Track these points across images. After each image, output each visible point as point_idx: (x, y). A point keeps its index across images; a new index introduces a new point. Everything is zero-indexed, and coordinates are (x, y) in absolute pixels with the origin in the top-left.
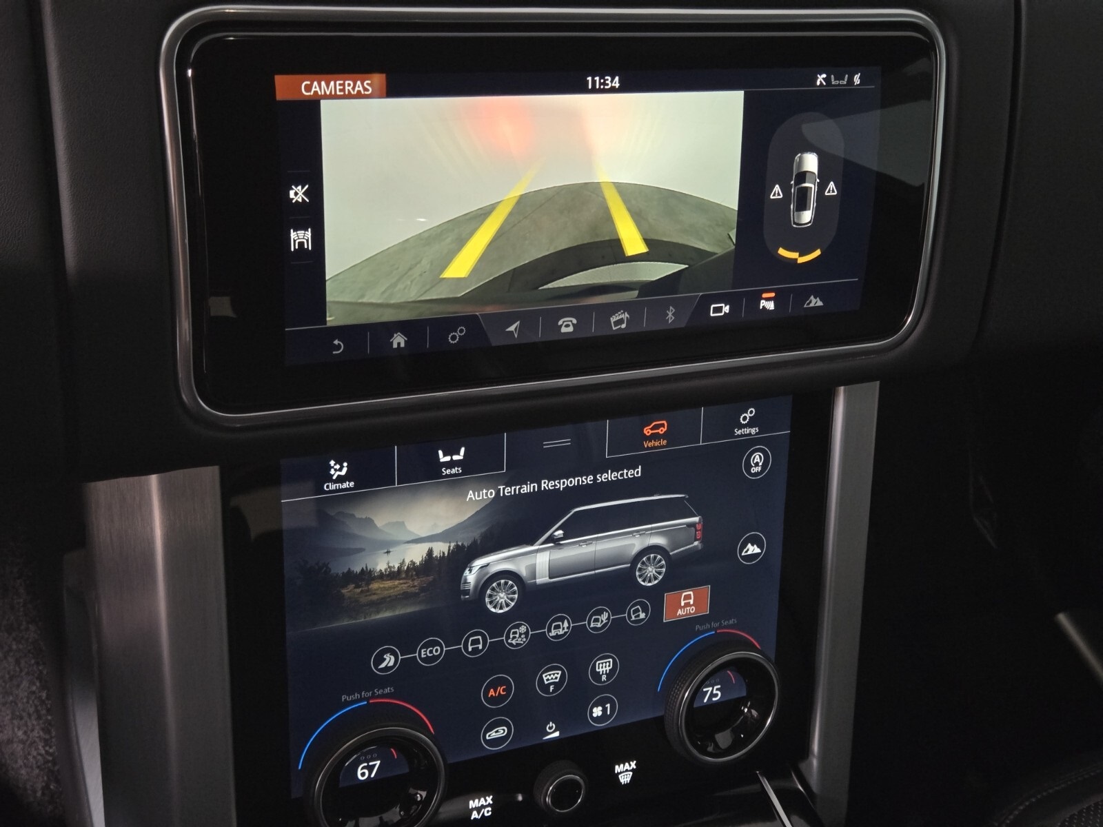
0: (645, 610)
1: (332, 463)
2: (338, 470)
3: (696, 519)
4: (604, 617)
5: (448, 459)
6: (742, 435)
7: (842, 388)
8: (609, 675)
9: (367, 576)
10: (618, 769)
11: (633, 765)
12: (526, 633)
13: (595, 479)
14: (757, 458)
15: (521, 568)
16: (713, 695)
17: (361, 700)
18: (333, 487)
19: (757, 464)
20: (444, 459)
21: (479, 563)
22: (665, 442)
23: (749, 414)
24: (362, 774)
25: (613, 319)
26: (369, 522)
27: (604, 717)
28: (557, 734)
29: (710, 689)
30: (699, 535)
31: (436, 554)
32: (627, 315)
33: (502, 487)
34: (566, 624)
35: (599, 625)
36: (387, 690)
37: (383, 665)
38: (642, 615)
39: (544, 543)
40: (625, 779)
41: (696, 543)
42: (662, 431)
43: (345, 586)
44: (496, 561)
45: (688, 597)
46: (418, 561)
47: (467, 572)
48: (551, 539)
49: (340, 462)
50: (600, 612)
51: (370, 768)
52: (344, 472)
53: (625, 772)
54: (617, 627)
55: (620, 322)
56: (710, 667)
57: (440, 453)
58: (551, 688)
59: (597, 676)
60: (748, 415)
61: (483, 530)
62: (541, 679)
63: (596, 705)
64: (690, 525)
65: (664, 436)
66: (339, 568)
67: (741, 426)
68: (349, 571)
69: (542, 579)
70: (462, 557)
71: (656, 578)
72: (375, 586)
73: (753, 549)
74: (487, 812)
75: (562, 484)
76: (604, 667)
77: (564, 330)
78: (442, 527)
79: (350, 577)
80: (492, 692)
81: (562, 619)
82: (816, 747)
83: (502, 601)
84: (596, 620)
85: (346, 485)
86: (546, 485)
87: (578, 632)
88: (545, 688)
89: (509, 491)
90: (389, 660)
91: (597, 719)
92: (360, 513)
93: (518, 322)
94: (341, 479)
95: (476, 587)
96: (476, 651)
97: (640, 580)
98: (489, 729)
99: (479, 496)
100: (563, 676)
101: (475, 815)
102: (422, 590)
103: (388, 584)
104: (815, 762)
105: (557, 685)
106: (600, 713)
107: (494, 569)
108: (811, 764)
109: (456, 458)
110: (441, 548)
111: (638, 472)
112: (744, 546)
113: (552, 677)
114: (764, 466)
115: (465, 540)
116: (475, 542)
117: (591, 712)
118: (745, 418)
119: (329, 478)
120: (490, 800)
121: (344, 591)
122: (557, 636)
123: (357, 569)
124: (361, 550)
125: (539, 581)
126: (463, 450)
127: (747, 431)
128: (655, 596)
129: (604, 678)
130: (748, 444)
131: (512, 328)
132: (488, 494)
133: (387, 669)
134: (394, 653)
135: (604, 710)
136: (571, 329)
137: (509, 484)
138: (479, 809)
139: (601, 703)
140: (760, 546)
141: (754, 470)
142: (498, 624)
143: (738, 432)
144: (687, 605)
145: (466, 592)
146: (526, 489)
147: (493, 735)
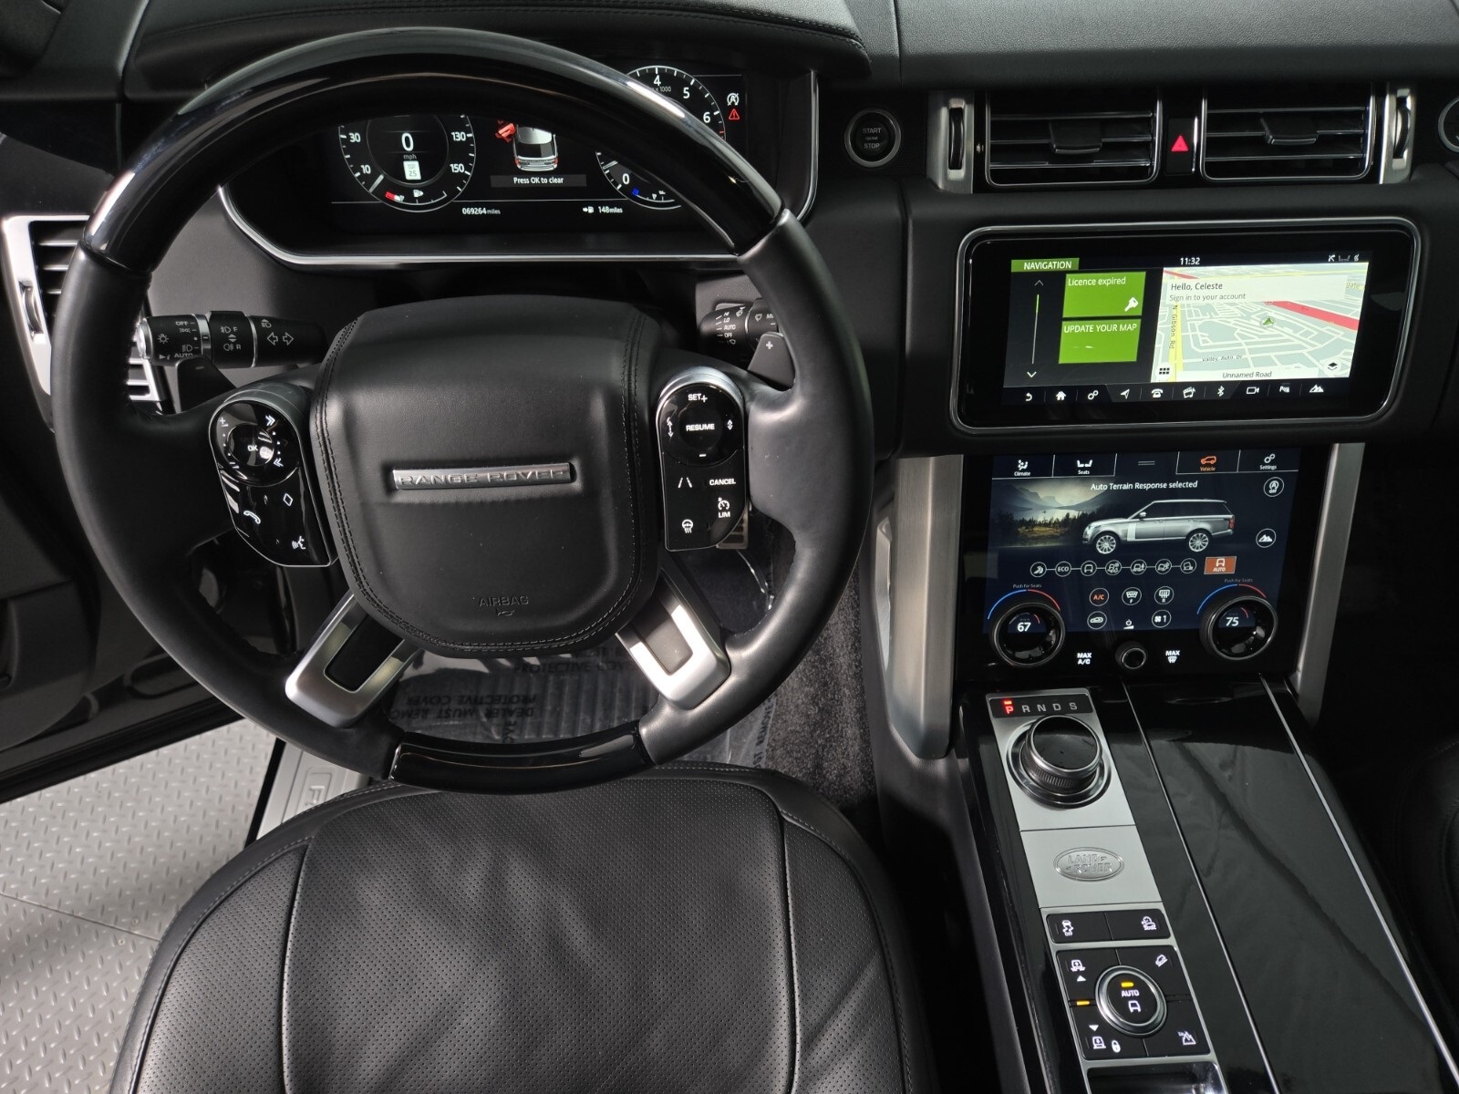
0: (1193, 565)
1: (1020, 461)
2: (1022, 465)
3: (1230, 516)
4: (1167, 566)
5: (1082, 466)
6: (1265, 470)
7: (1337, 445)
8: (1167, 599)
9: (1032, 523)
10: (1168, 653)
11: (1178, 653)
12: (1119, 568)
13: (1168, 486)
14: (1274, 484)
15: (1119, 530)
16: (1232, 622)
17: (1022, 589)
18: (1019, 474)
19: (1273, 488)
20: (1080, 465)
21: (1094, 525)
22: (1213, 469)
23: (1272, 457)
24: (1020, 628)
25: (1185, 391)
26: (1036, 495)
27: (1162, 623)
28: (1132, 627)
29: (1231, 618)
30: (1232, 526)
31: (1071, 516)
32: (1194, 390)
33: (1111, 484)
34: (1143, 566)
35: (1163, 569)
36: (1038, 586)
37: (1036, 572)
38: (1191, 568)
39: (1134, 518)
40: (1172, 660)
41: (1229, 530)
42: (1212, 462)
43: (1021, 527)
44: (1104, 525)
45: (1221, 562)
46: (1060, 519)
47: (1087, 528)
48: (1138, 517)
49: (1024, 462)
50: (1165, 562)
51: (1025, 626)
52: (1025, 467)
53: (1172, 656)
54: (1174, 573)
55: (1190, 393)
56: (1231, 603)
57: (1078, 462)
58: (1131, 601)
59: (1160, 599)
60: (1270, 458)
61: (1099, 507)
62: (1125, 595)
63: (1158, 615)
64: (1226, 519)
65: (1214, 465)
66: (1018, 517)
67: (1265, 464)
68: (1023, 520)
69: (1131, 538)
70: (1085, 520)
71: (1201, 547)
72: (1036, 529)
73: (1266, 539)
74: (1088, 662)
75: (1147, 486)
76: (1164, 594)
77: (1155, 396)
78: (1075, 503)
79: (1023, 523)
80: (1096, 597)
81: (1141, 563)
82: (1301, 665)
83: (1106, 547)
84: (1162, 566)
85: (1025, 474)
86: (1138, 486)
87: (1150, 572)
88: (1127, 600)
89: (1115, 487)
90: (1040, 570)
91: (1158, 624)
92: (1032, 489)
93: (1128, 391)
94: (1023, 471)
95: (1092, 538)
96: (1089, 573)
97: (1191, 547)
98: (1092, 617)
99: (1098, 488)
100: (1139, 595)
101: (1080, 662)
102: (1062, 535)
103: (1043, 529)
104: (1299, 675)
105: (1135, 600)
106: (1159, 620)
107: (1103, 529)
108: (1296, 677)
109: (1087, 465)
110: (1074, 514)
111: (1195, 485)
112: (1261, 536)
113: (1132, 594)
114: (1279, 490)
115: (1088, 511)
116: (1093, 513)
117: (1154, 619)
118: (1268, 460)
119: (1017, 470)
120: (1089, 655)
121: (1019, 530)
122: (1137, 572)
123: (1028, 519)
124: (1031, 509)
125: (1129, 539)
126: (1091, 462)
127: (1269, 467)
128: (1200, 558)
129: (1164, 600)
130: (1269, 475)
131: (1124, 393)
132: (1103, 487)
133: (1038, 574)
134: (1043, 566)
135: (1162, 619)
136: (1159, 396)
137: (1116, 483)
138: (1083, 659)
139: (1161, 614)
140: (1272, 537)
141: (1271, 491)
142: (1103, 560)
143: (1262, 467)
144: (1220, 566)
145: (1086, 540)
146: (1126, 487)
147: (1094, 620)
